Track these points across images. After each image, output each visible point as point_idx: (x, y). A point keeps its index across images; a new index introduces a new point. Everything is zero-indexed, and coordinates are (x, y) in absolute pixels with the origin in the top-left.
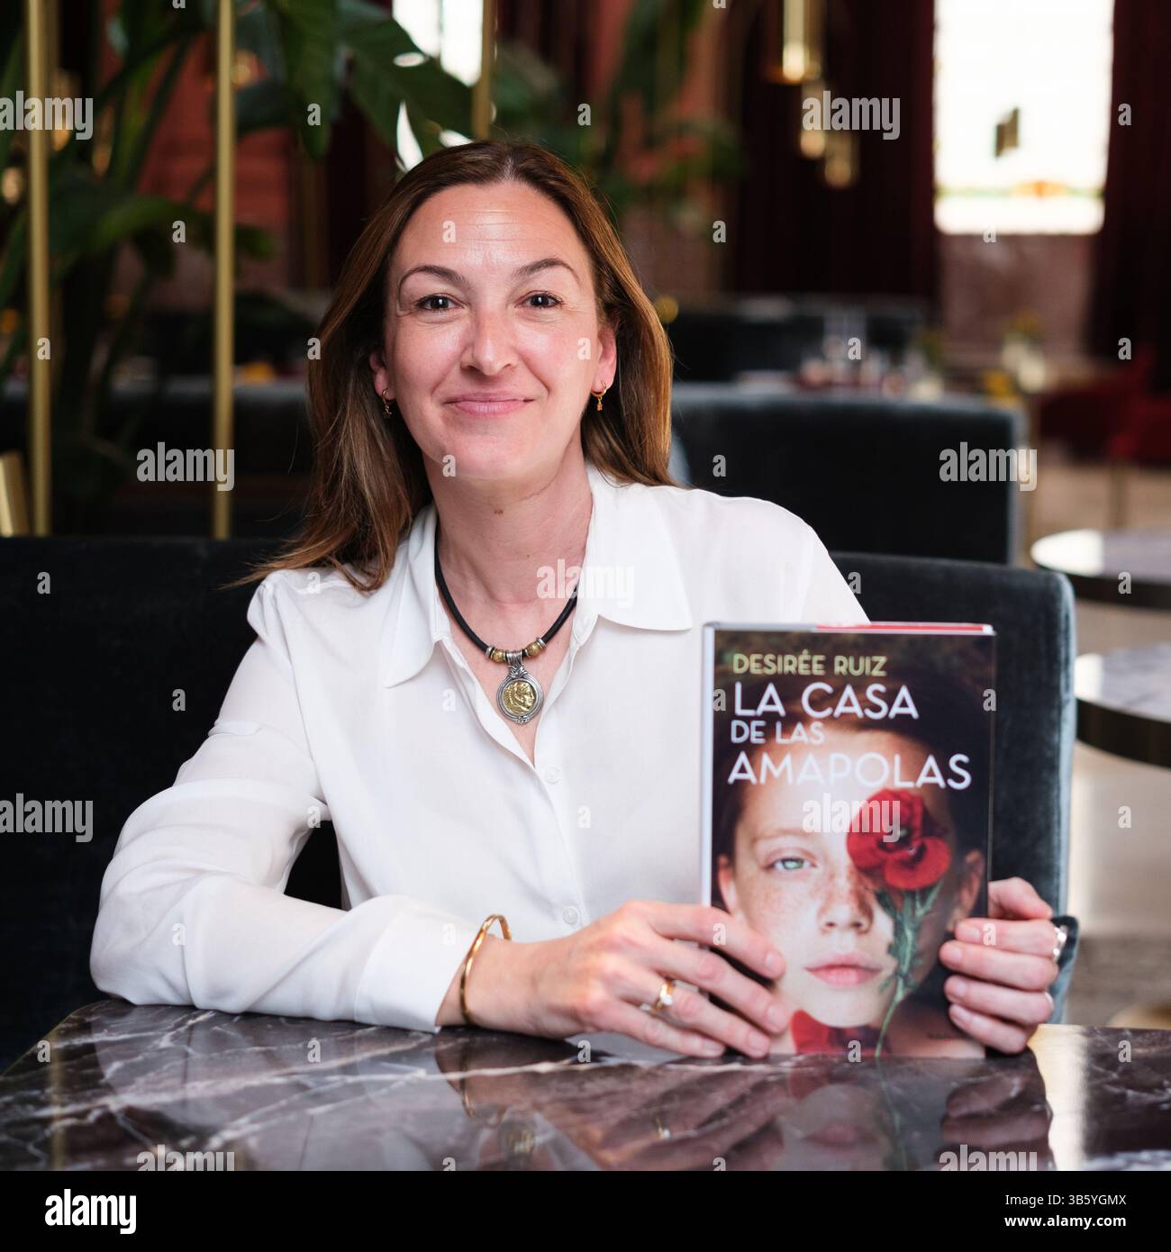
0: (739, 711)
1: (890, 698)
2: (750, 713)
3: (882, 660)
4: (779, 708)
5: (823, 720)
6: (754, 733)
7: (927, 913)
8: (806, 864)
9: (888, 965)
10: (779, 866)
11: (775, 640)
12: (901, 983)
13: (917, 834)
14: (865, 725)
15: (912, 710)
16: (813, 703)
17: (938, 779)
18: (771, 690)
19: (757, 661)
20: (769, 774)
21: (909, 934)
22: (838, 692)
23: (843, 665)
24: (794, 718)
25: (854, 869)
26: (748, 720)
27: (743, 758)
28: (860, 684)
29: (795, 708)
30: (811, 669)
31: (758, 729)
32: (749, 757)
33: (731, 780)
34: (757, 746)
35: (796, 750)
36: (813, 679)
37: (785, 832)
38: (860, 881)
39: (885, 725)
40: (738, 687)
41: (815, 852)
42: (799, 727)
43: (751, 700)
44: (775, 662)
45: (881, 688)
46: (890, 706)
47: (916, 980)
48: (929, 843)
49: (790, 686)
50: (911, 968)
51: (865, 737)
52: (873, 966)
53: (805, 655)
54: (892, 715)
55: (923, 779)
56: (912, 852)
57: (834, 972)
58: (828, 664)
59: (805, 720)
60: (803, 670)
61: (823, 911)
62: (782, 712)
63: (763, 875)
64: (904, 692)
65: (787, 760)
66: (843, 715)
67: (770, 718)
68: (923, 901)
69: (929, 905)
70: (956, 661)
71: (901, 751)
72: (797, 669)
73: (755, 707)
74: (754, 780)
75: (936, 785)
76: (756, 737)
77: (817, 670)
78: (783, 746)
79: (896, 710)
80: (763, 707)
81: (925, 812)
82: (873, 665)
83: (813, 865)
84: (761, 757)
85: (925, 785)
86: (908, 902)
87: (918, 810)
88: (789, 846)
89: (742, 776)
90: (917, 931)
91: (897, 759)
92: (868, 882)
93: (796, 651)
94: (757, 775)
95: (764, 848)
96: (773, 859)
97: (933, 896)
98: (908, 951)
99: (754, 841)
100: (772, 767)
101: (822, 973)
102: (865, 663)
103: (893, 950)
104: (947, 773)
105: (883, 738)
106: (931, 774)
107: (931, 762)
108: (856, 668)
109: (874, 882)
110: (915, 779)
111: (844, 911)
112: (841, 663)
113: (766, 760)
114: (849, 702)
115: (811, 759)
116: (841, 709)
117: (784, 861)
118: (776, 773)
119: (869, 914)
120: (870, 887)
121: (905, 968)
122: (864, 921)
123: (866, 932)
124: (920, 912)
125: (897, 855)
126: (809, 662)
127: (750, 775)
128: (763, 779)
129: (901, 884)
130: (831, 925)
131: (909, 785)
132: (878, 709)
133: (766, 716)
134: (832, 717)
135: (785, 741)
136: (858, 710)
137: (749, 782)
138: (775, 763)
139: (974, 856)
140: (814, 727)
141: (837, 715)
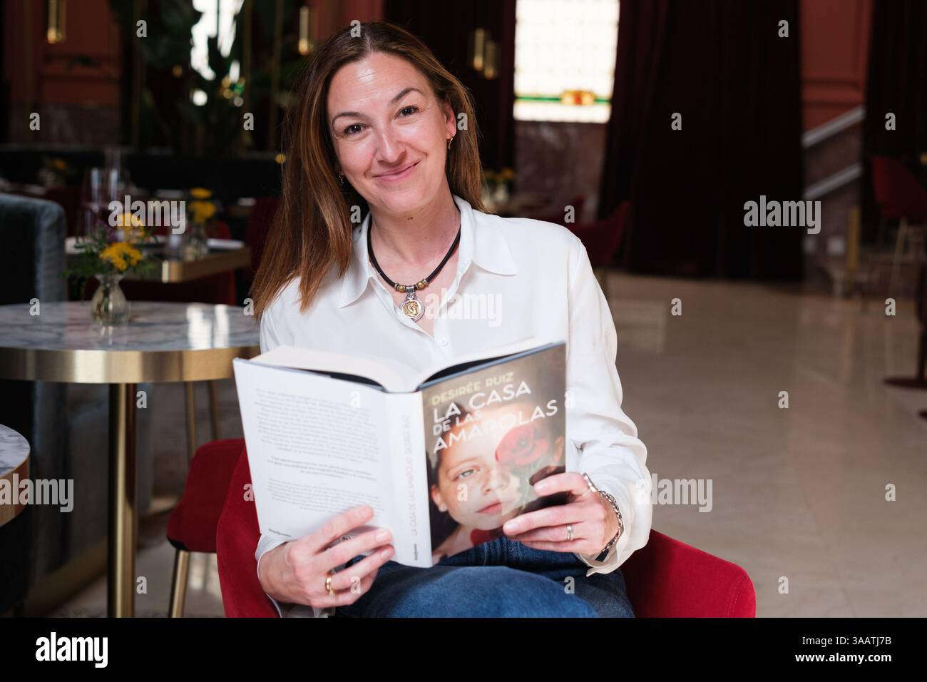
0: (436, 420)
1: (516, 389)
2: (442, 419)
3: (512, 374)
5: (482, 408)
6: (445, 427)
8: (475, 471)
10: (461, 477)
13: (531, 441)
14: (504, 403)
15: (527, 390)
17: (541, 414)
18: (452, 405)
19: (444, 395)
20: (454, 441)
21: (528, 480)
22: (487, 396)
24: (465, 414)
25: (499, 466)
26: (442, 423)
27: (439, 440)
28: (499, 389)
29: (465, 409)
31: (447, 424)
32: (443, 438)
33: (435, 451)
34: (446, 432)
35: (467, 426)
37: (463, 462)
38: (502, 469)
39: (513, 401)
40: (435, 411)
41: (479, 465)
42: (468, 416)
43: (442, 413)
44: (454, 392)
45: (511, 386)
46: (516, 392)
48: (537, 442)
51: (503, 409)
52: (510, 500)
53: (470, 384)
54: (517, 395)
55: (534, 417)
56: (529, 449)
57: (491, 508)
58: (483, 385)
59: (471, 412)
60: (469, 391)
61: (484, 486)
63: (453, 483)
64: (524, 383)
65: (463, 432)
66: (490, 404)
71: (522, 409)
73: (445, 415)
74: (446, 446)
75: (540, 417)
77: (476, 388)
78: (459, 427)
79: (519, 393)
80: (448, 414)
81: (535, 431)
82: (506, 378)
83: (478, 470)
84: (449, 436)
85: (536, 420)
86: (527, 469)
87: (531, 430)
88: (466, 467)
89: (440, 448)
91: (520, 413)
93: (466, 384)
94: (448, 443)
95: (452, 473)
96: (457, 475)
97: (539, 463)
99: (447, 471)
100: (455, 437)
101: (485, 511)
103: (520, 489)
104: (546, 410)
105: (513, 407)
106: (538, 414)
107: (537, 408)
108: (498, 381)
110: (529, 418)
111: (495, 483)
112: (490, 381)
113: (452, 436)
114: (495, 397)
115: (475, 428)
116: (490, 401)
117: (463, 474)
118: (457, 439)
121: (526, 496)
122: (505, 483)
123: (506, 486)
124: (533, 471)
125: (522, 452)
126: (473, 386)
128: (451, 444)
129: (524, 463)
130: (488, 490)
131: (526, 422)
132: (509, 395)
133: (449, 418)
134: (486, 406)
135: (461, 424)
136: (499, 399)
137: (443, 449)
138: (456, 435)
139: (559, 440)
140: (476, 413)
141: (488, 404)
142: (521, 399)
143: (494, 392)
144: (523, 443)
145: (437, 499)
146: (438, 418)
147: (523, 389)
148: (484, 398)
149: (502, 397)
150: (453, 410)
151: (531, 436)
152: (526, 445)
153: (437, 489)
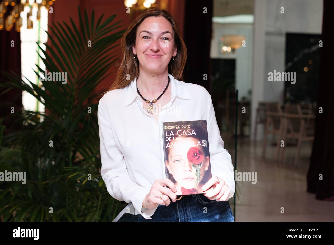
0: (167, 136)
1: (191, 131)
3: (189, 125)
4: (173, 134)
5: (181, 136)
6: (170, 139)
7: (201, 168)
8: (180, 161)
9: (196, 177)
10: (176, 161)
11: (171, 124)
12: (198, 180)
13: (198, 154)
14: (188, 136)
15: (195, 133)
16: (179, 133)
17: (200, 145)
18: (172, 132)
19: (169, 127)
21: (199, 171)
22: (183, 131)
23: (183, 127)
24: (176, 136)
25: (188, 161)
26: (168, 137)
27: (168, 143)
28: (186, 130)
31: (170, 138)
32: (169, 143)
33: (167, 147)
35: (177, 141)
36: (178, 129)
37: (176, 156)
39: (191, 136)
40: (166, 131)
41: (182, 159)
43: (169, 134)
44: (172, 127)
45: (189, 130)
46: (191, 133)
47: (201, 179)
48: (200, 155)
49: (175, 131)
50: (200, 178)
52: (193, 178)
53: (177, 126)
54: (192, 134)
55: (198, 145)
56: (198, 157)
57: (187, 179)
58: (180, 127)
59: (177, 136)
61: (184, 169)
62: (174, 135)
63: (174, 163)
64: (193, 130)
65: (175, 143)
66: (184, 135)
67: (172, 136)
68: (200, 165)
69: (201, 166)
70: (201, 125)
72: (175, 128)
74: (170, 147)
76: (170, 140)
77: (179, 128)
79: (192, 133)
80: (171, 135)
81: (199, 150)
82: (188, 126)
83: (182, 161)
86: (198, 166)
87: (198, 150)
88: (177, 158)
90: (200, 171)
91: (193, 141)
92: (191, 163)
93: (175, 125)
94: (171, 146)
95: (173, 159)
97: (202, 164)
98: (199, 174)
100: (173, 145)
101: (185, 180)
102: (186, 126)
103: (196, 174)
104: (202, 144)
105: (191, 139)
106: (199, 144)
107: (199, 141)
109: (192, 163)
111: (188, 168)
112: (183, 126)
113: (172, 143)
114: (185, 133)
115: (179, 143)
116: (183, 134)
117: (177, 161)
118: (174, 146)
119: (192, 168)
120: (191, 164)
121: (199, 178)
122: (191, 170)
123: (191, 172)
124: (200, 167)
125: (195, 158)
126: (177, 127)
127: (170, 146)
129: (197, 163)
130: (186, 171)
131: (196, 146)
132: (189, 134)
133: (171, 136)
134: (182, 135)
135: (175, 140)
136: (186, 134)
138: (174, 144)
139: (208, 157)
140: (180, 137)
141: (183, 135)
142: (193, 136)
143: (184, 131)
144: (195, 154)
146: (167, 135)
147: (193, 132)
148: (181, 132)
149: (187, 134)
150: (172, 134)
151: (198, 152)
152: (196, 156)
153: (168, 163)
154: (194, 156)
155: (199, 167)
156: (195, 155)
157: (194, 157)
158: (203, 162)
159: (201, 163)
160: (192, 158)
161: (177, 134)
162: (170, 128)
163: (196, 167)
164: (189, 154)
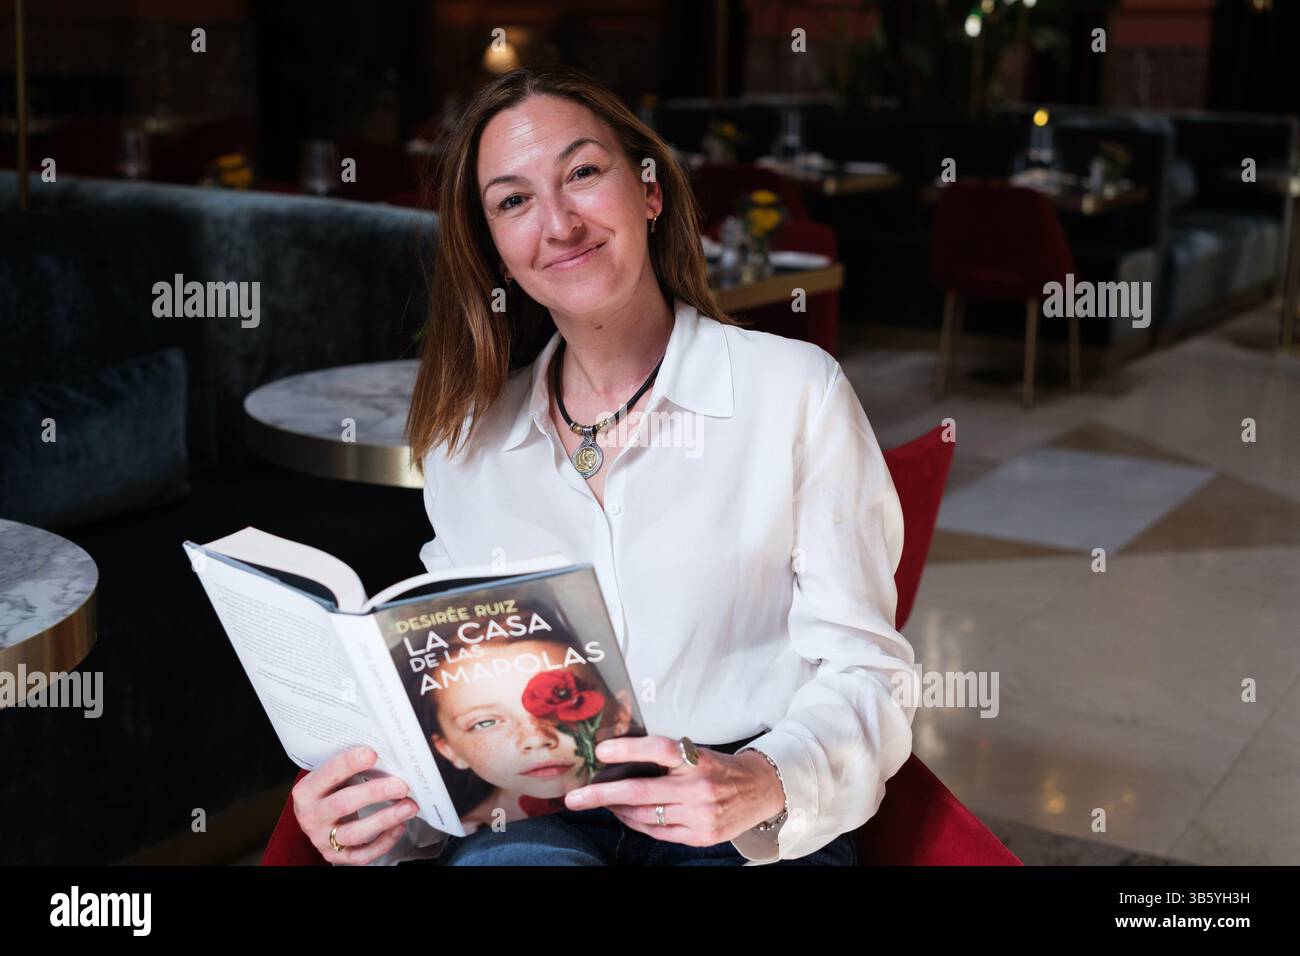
0: (412, 653)
1: (527, 622)
2: (422, 651)
3: (512, 603)
4: (442, 643)
5: (479, 645)
6: (429, 662)
7: (598, 729)
8: (497, 722)
9: (578, 761)
10: (478, 727)
12: (591, 769)
13: (574, 692)
14: (512, 640)
15: (545, 626)
16: (467, 636)
17: (580, 659)
18: (432, 635)
19: (414, 622)
20: (450, 681)
21: (588, 742)
22: (483, 628)
23: (482, 610)
24: (455, 648)
26: (422, 656)
27: (426, 678)
28: (500, 619)
29: (455, 641)
30: (458, 616)
32: (431, 675)
33: (423, 693)
34: (434, 669)
35: (465, 663)
36: (461, 622)
38: (540, 723)
39: (527, 637)
40: (406, 639)
41: (501, 714)
42: (462, 650)
43: (419, 646)
44: (429, 618)
45: (518, 618)
46: (528, 626)
48: (585, 694)
51: (515, 647)
52: (567, 763)
53: (450, 610)
54: (531, 631)
55: (568, 661)
56: (575, 701)
57: (540, 772)
58: (471, 612)
59: (464, 645)
60: (452, 619)
61: (519, 743)
62: (446, 645)
63: (469, 735)
64: (535, 617)
65: (460, 670)
66: (492, 638)
67: (439, 653)
68: (592, 724)
69: (597, 726)
71: (546, 650)
72: (447, 619)
73: (424, 647)
74: (440, 688)
75: (580, 664)
76: (431, 664)
77: (463, 616)
78: (454, 664)
79: (533, 628)
80: (430, 646)
81: (576, 679)
82: (506, 607)
83: (503, 721)
84: (440, 674)
85: (570, 665)
86: (581, 727)
87: (571, 679)
88: (482, 715)
89: (430, 688)
90: (594, 740)
91: (544, 654)
92: (548, 722)
94: (441, 683)
95: (462, 721)
96: (472, 724)
97: (598, 722)
99: (453, 719)
100: (451, 677)
101: (533, 774)
102: (499, 607)
103: (579, 753)
104: (587, 654)
105: (528, 645)
106: (573, 658)
107: (571, 651)
108: (493, 610)
109: (552, 721)
110: (562, 662)
111: (536, 739)
113: (444, 674)
114: (494, 630)
115: (478, 666)
116: (490, 635)
117: (480, 723)
118: (455, 679)
119: (555, 738)
120: (550, 724)
121: (591, 761)
122: (552, 742)
123: (556, 746)
124: (592, 731)
125: (565, 705)
126: (456, 614)
127: (435, 685)
128: (446, 684)
129: (572, 719)
130: (529, 748)
131: (558, 667)
132: (519, 630)
133: (433, 651)
134: (485, 640)
135: (455, 660)
136: (503, 633)
137: (435, 690)
138: (452, 673)
140: (474, 648)
141: (488, 637)
142: (540, 636)
143: (492, 624)
144: (562, 693)
145: (448, 753)
146: (414, 650)
147: (537, 623)
148: (479, 629)
149: (507, 631)
150: (435, 641)
151: (572, 685)
152: (568, 696)
153: (443, 740)
154: (557, 700)
155: (587, 729)
156: (561, 697)
157: (556, 704)
158: (602, 713)
159: (596, 717)
160: (552, 707)
161: (457, 641)
162: (420, 623)
163: (575, 730)
164: (530, 697)
